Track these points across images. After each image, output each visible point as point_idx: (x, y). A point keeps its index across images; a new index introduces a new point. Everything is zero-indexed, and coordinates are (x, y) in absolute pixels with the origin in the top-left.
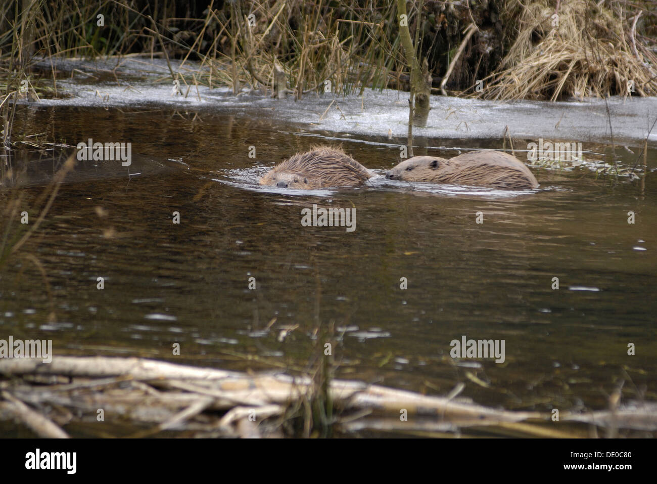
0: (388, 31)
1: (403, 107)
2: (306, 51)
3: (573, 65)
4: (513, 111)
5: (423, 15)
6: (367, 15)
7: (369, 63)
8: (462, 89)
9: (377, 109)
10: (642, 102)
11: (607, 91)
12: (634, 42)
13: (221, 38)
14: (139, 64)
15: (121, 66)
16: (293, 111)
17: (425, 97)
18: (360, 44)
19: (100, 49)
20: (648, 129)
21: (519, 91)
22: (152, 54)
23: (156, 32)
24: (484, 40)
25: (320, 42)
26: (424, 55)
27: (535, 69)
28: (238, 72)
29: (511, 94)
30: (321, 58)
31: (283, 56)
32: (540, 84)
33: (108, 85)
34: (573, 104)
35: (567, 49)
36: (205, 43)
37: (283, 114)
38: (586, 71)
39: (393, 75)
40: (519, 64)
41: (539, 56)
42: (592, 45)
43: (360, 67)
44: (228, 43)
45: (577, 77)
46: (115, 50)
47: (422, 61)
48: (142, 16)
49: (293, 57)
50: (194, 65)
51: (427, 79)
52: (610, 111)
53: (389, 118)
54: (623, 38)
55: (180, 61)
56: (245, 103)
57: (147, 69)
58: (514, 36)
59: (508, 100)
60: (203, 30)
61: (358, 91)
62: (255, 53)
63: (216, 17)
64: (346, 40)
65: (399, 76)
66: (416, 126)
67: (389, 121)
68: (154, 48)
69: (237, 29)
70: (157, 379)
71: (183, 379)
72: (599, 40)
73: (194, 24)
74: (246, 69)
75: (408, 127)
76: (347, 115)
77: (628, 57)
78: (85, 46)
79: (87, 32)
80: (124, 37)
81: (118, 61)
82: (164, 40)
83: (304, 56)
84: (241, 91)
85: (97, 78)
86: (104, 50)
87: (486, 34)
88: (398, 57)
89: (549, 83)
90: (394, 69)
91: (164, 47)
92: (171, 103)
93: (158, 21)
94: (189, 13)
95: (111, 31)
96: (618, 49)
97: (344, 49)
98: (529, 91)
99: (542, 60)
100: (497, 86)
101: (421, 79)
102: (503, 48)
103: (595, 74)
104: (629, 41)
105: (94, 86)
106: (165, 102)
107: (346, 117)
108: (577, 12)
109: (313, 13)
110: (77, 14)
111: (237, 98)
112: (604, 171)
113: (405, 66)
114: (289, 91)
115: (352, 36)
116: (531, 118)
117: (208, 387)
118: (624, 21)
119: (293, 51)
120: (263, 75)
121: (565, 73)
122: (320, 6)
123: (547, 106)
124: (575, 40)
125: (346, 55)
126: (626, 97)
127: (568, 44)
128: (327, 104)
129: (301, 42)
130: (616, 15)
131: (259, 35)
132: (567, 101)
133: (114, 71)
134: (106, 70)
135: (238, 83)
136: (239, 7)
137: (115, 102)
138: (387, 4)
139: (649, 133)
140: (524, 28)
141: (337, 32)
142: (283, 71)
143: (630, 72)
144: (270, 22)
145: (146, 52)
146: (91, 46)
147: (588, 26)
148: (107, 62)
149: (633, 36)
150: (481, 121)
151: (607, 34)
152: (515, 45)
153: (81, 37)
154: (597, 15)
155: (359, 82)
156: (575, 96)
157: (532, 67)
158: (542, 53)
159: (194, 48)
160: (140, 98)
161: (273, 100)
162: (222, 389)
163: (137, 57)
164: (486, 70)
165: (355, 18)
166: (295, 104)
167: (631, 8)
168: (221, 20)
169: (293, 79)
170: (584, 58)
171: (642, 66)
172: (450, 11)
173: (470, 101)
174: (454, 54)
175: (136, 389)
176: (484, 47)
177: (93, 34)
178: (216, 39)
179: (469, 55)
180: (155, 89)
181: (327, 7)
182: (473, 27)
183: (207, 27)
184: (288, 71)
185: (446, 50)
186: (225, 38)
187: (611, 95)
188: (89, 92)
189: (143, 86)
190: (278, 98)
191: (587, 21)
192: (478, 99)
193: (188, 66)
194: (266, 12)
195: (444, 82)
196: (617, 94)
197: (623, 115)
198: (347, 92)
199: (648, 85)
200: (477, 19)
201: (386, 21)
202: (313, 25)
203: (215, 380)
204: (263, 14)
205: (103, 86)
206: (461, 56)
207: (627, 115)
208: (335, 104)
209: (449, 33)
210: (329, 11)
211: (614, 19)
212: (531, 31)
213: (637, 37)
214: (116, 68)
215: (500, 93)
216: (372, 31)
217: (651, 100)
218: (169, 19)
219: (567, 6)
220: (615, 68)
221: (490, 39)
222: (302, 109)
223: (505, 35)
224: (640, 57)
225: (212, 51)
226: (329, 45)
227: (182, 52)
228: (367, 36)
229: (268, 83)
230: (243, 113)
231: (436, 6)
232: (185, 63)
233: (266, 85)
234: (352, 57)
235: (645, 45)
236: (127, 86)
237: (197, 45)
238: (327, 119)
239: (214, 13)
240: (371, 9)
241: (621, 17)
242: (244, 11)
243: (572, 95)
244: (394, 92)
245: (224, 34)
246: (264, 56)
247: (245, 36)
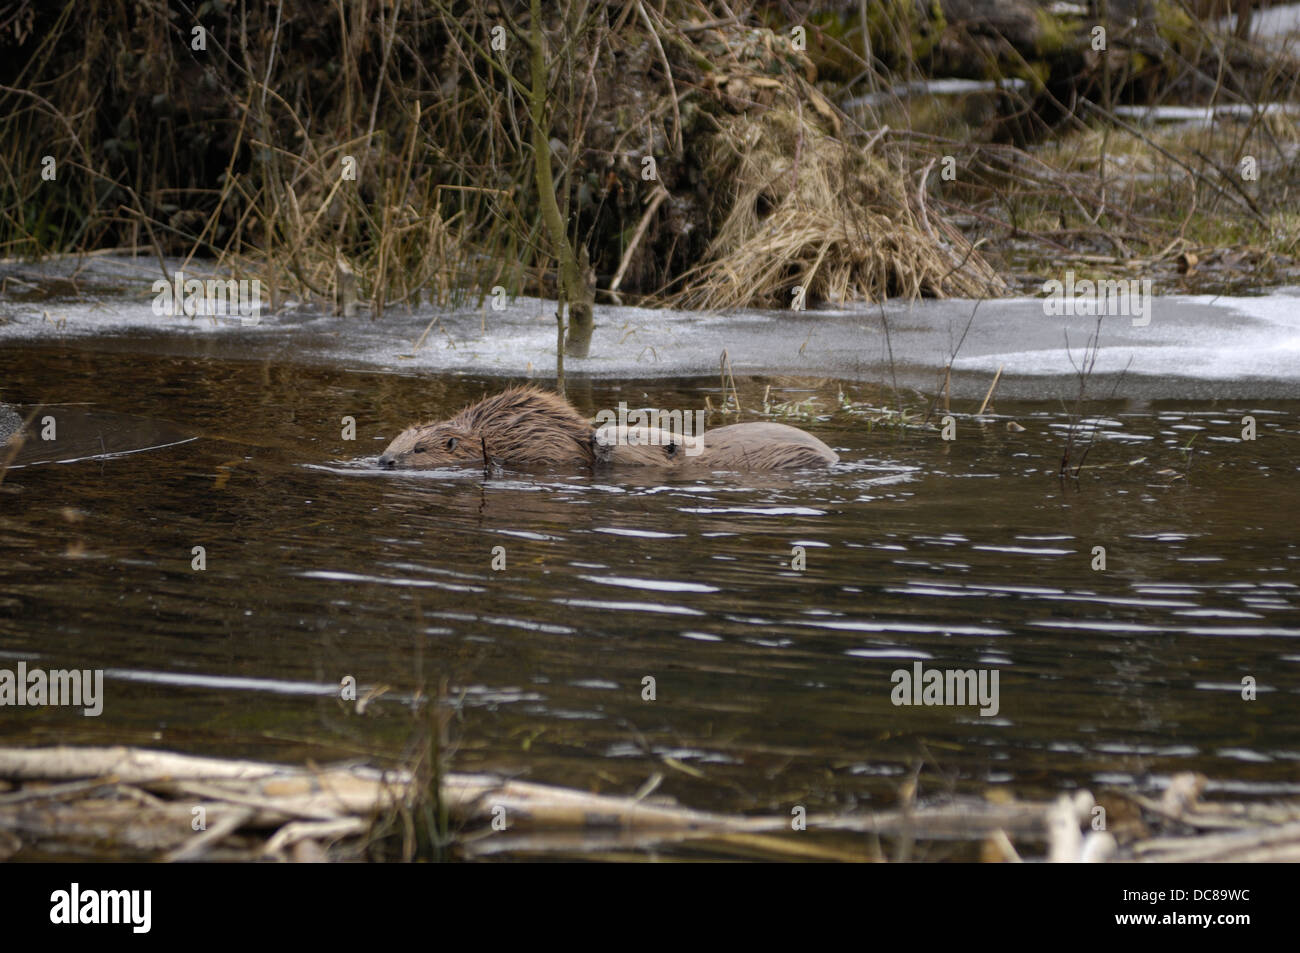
0: (522, 202)
1: (551, 325)
2: (388, 237)
3: (825, 251)
4: (730, 327)
5: (576, 174)
6: (488, 176)
7: (492, 256)
8: (646, 292)
9: (507, 330)
10: (940, 307)
11: (882, 290)
12: (924, 209)
13: (247, 221)
14: (114, 266)
15: (84, 271)
16: (369, 336)
17: (586, 308)
18: (476, 225)
19: (48, 243)
20: (951, 351)
21: (739, 295)
22: (135, 249)
23: (141, 213)
24: (679, 212)
25: (412, 223)
26: (581, 239)
27: (764, 258)
28: (278, 276)
29: (725, 299)
30: (414, 248)
31: (351, 246)
32: (773, 282)
33: (64, 302)
34: (826, 313)
35: (814, 225)
36: (222, 230)
37: (353, 342)
38: (847, 259)
39: (532, 273)
40: (738, 251)
41: (769, 236)
42: (855, 217)
43: (477, 261)
44: (260, 229)
45: (833, 268)
46: (73, 243)
47: (579, 249)
48: (117, 188)
49: (366, 248)
50: (204, 265)
51: (587, 277)
52: (889, 323)
53: (528, 344)
54: (906, 204)
55: (181, 259)
56: (290, 327)
57: (127, 274)
58: (728, 206)
59: (722, 310)
60: (219, 208)
61: (475, 301)
62: (305, 244)
63: (239, 186)
64: (453, 219)
65: (542, 275)
66: (571, 356)
67: (527, 349)
68: (138, 241)
69: (273, 205)
70: (160, 780)
71: (202, 780)
72: (868, 207)
73: (203, 198)
74: (291, 270)
75: (556, 358)
76: (458, 341)
77: (914, 237)
78: (24, 240)
79: (26, 215)
80: (88, 222)
81: (80, 263)
82: (154, 226)
83: (385, 246)
84: (283, 307)
85: (45, 292)
86: (56, 245)
87: (682, 203)
88: (539, 244)
89: (787, 279)
90: (533, 264)
91: (154, 238)
92: (169, 329)
93: (143, 195)
94: (193, 180)
95: (66, 213)
96: (898, 221)
97: (450, 233)
98: (755, 294)
99: (775, 244)
100: (702, 287)
101: (577, 279)
102: (710, 225)
103: (862, 264)
104: (916, 209)
105: (41, 305)
106: (158, 327)
107: (457, 345)
108: (829, 164)
109: (399, 176)
110: (10, 188)
111: (276, 319)
112: (882, 421)
113: (551, 259)
114: (363, 304)
115: (463, 212)
116: (760, 338)
117: (242, 792)
118: (905, 177)
119: (366, 239)
120: (319, 279)
121: (813, 263)
122: (410, 164)
123: (784, 317)
124: (827, 209)
125: (453, 244)
126: (913, 299)
127: (817, 217)
128: (425, 323)
129: (381, 227)
130: (892, 167)
131: (309, 215)
132: (819, 309)
133: (72, 280)
134: (59, 277)
135: (278, 293)
136: (277, 170)
137: (76, 330)
138: (518, 158)
139: (953, 357)
140: (744, 191)
141: (439, 206)
142: (351, 271)
143: (918, 259)
144: (328, 191)
145: (125, 246)
146: (33, 239)
147: (848, 186)
148: (61, 265)
149: (921, 200)
150: (678, 345)
151: (879, 198)
152: (730, 220)
153: (16, 225)
154: (863, 167)
155: (477, 287)
156: (830, 301)
157: (759, 255)
158: (774, 232)
159: (204, 239)
160: (117, 323)
161: (335, 319)
162: (265, 794)
163: (111, 255)
164: (685, 262)
165: (468, 183)
166: (373, 326)
167: (917, 155)
168: (246, 190)
169: (367, 285)
170: (843, 237)
171: (938, 249)
172: (622, 167)
173: (659, 312)
174: (631, 237)
175: (123, 798)
176: (679, 224)
177: (37, 218)
178: (240, 223)
179: (655, 238)
180: (141, 307)
181: (420, 165)
182: (661, 193)
183: (225, 203)
184: (359, 273)
185: (617, 230)
186: (254, 221)
187: (888, 296)
188: (33, 315)
189: (121, 302)
190: (344, 316)
191: (846, 178)
192: (673, 309)
193: (195, 268)
194: (321, 177)
195: (616, 283)
196: (898, 295)
197: (908, 329)
198: (457, 303)
199: (948, 279)
200: (667, 179)
201: (519, 187)
202: (398, 195)
203: (253, 779)
204: (315, 179)
205: (55, 305)
206: (641, 240)
207: (916, 330)
208: (437, 324)
209: (621, 203)
210: (424, 171)
211: (890, 174)
212: (755, 196)
213: (928, 203)
214: (75, 275)
215: (708, 298)
216: (496, 203)
217: (952, 303)
218: (162, 191)
219: (813, 155)
220: (894, 253)
221: (689, 211)
222: (385, 333)
223: (712, 204)
224: (935, 234)
225: (234, 242)
226: (425, 227)
227: (184, 245)
228: (487, 211)
229: (327, 292)
230: (288, 343)
231: (599, 159)
232: (190, 264)
233: (323, 295)
234: (464, 246)
235: (942, 214)
236: (93, 302)
237: (209, 234)
238: (426, 349)
239: (235, 181)
240: (494, 167)
241: (901, 170)
242: (284, 175)
243: (824, 299)
244: (534, 301)
245: (253, 213)
246: (318, 249)
247: (288, 216)
